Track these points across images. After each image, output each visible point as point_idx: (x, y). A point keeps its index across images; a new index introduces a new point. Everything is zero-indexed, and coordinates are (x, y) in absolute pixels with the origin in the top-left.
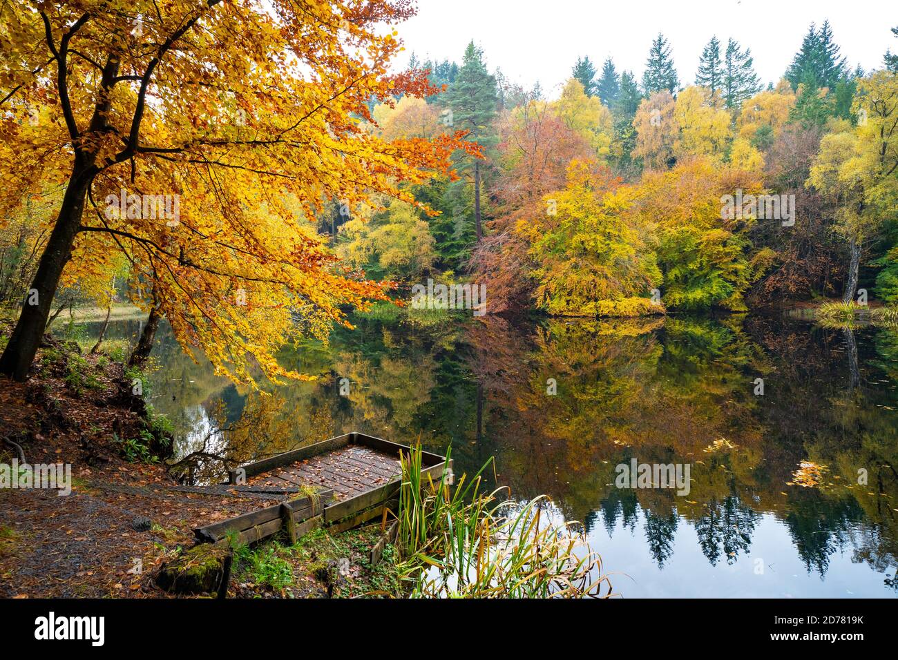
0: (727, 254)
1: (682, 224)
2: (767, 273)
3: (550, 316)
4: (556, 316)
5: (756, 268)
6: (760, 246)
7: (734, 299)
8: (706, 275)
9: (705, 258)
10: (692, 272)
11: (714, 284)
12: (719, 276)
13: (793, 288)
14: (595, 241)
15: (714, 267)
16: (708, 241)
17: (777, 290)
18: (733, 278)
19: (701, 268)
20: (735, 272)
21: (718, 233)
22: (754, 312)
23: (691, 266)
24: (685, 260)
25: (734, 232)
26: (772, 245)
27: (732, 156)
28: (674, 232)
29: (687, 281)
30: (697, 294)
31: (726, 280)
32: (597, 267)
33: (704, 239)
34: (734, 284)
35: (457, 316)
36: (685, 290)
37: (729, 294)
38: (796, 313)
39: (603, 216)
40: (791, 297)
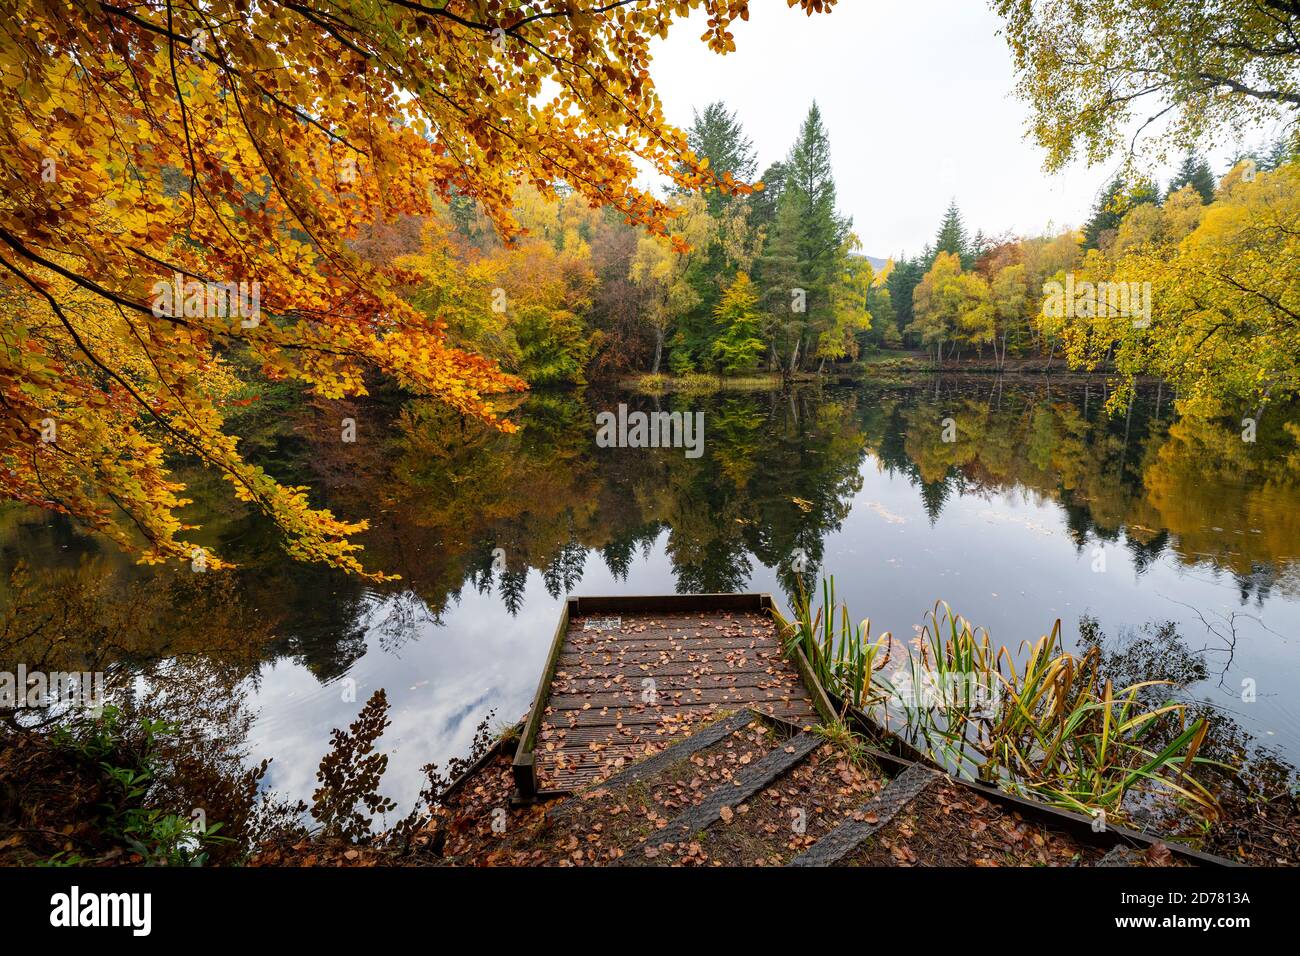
0: (573, 334)
1: (534, 303)
2: (601, 351)
3: (414, 396)
4: (422, 396)
5: (592, 347)
6: (593, 329)
7: (578, 374)
8: (555, 353)
9: (554, 337)
10: (544, 350)
11: (563, 360)
12: (567, 353)
13: (619, 364)
14: (461, 315)
15: (561, 345)
16: (557, 321)
17: (608, 365)
18: (577, 356)
19: (551, 347)
20: (578, 350)
21: (563, 314)
22: (593, 384)
23: (544, 344)
24: (536, 339)
25: (577, 313)
26: (603, 328)
27: (565, 245)
28: (528, 309)
29: (539, 358)
30: (550, 370)
31: (572, 357)
32: (464, 342)
33: (553, 319)
34: (578, 360)
35: (279, 402)
36: (538, 366)
37: (575, 369)
38: (623, 385)
39: (467, 288)
40: (618, 370)
